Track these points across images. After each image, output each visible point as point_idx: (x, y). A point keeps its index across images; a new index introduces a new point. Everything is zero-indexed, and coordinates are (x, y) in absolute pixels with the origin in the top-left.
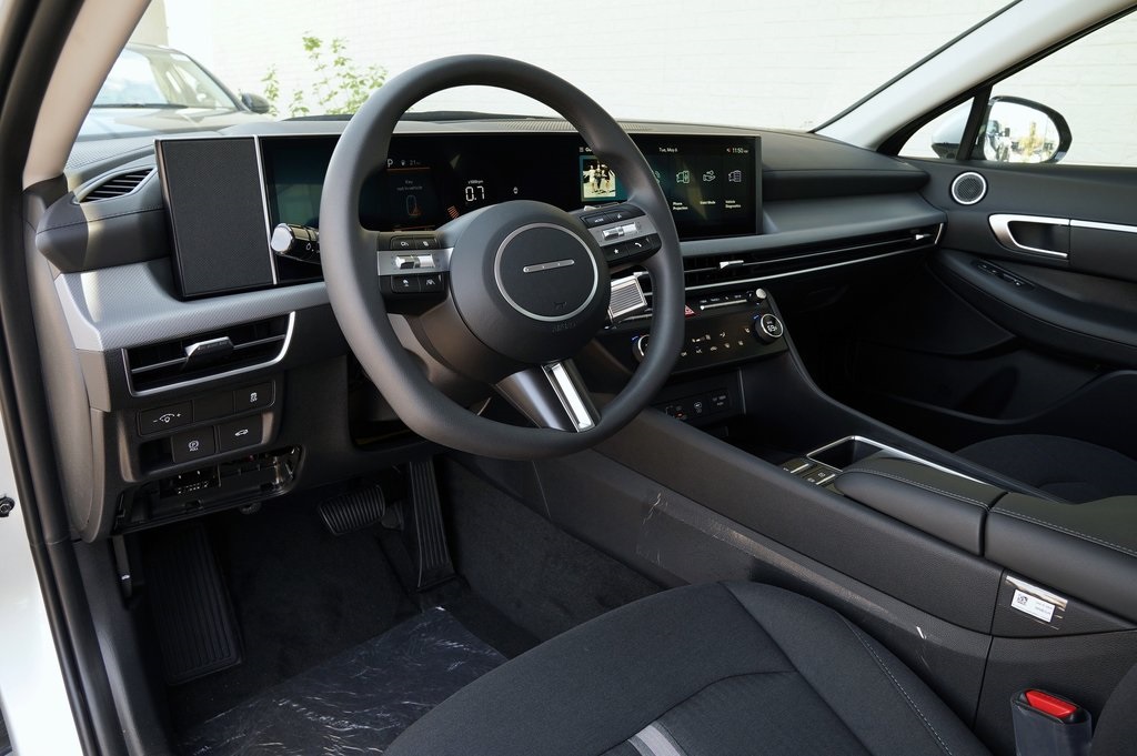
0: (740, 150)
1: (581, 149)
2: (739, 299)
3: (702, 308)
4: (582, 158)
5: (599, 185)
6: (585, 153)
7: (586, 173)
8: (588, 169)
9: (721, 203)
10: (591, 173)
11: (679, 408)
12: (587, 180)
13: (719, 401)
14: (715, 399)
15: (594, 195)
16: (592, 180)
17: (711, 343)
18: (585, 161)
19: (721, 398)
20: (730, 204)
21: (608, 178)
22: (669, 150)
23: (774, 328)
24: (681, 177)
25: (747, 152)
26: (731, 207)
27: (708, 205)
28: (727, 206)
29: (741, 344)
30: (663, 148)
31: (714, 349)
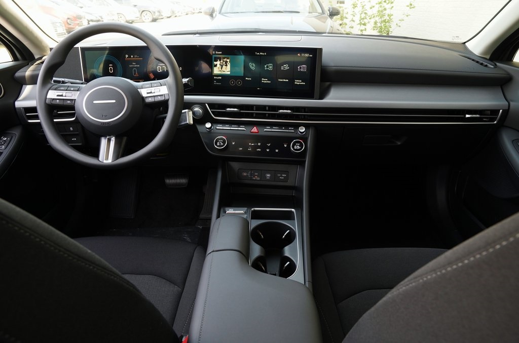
2: (291, 130)
3: (265, 130)
4: (214, 56)
5: (222, 68)
6: (215, 54)
7: (215, 63)
8: (217, 61)
9: (292, 82)
10: (218, 63)
11: (256, 174)
12: (216, 66)
13: (281, 176)
14: (279, 175)
15: (219, 73)
16: (218, 66)
18: (215, 58)
19: (283, 175)
21: (226, 65)
22: (261, 54)
23: (299, 147)
24: (268, 67)
25: (311, 56)
26: (298, 83)
27: (283, 81)
28: (296, 83)
29: (277, 151)
30: (257, 53)
31: (259, 150)
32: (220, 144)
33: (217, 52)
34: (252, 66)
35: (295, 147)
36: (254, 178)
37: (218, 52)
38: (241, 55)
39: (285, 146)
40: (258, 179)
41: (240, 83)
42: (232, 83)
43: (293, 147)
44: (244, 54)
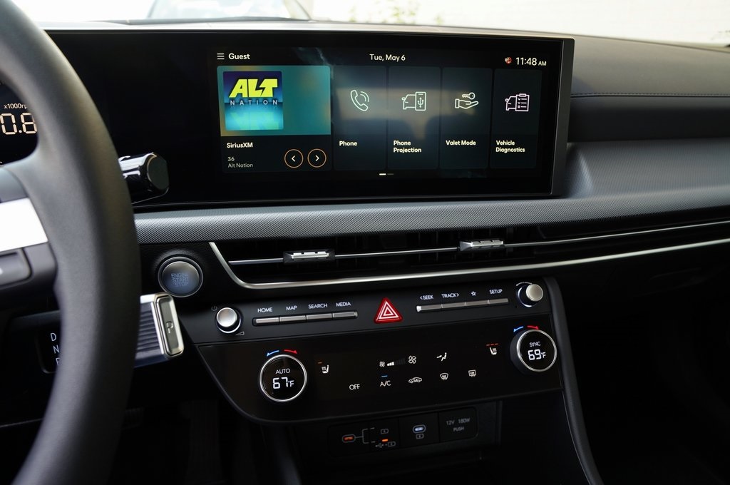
0: (532, 61)
1: (221, 56)
2: (496, 296)
3: (419, 308)
4: (221, 70)
6: (228, 61)
7: (229, 93)
8: (233, 86)
9: (487, 145)
11: (384, 431)
12: (231, 103)
13: (457, 425)
14: (452, 422)
16: (240, 103)
17: (414, 370)
18: (226, 74)
19: (462, 421)
20: (505, 147)
22: (389, 58)
23: (541, 355)
24: (411, 102)
25: (544, 64)
26: (506, 151)
27: (461, 146)
28: (498, 150)
29: (472, 374)
30: (377, 55)
31: (416, 380)
32: (283, 382)
33: (232, 56)
34: (361, 99)
35: (531, 357)
36: (381, 446)
37: (236, 54)
38: (321, 63)
39: (494, 352)
40: (393, 444)
41: (319, 159)
42: (292, 160)
43: (525, 356)
44: (331, 60)
